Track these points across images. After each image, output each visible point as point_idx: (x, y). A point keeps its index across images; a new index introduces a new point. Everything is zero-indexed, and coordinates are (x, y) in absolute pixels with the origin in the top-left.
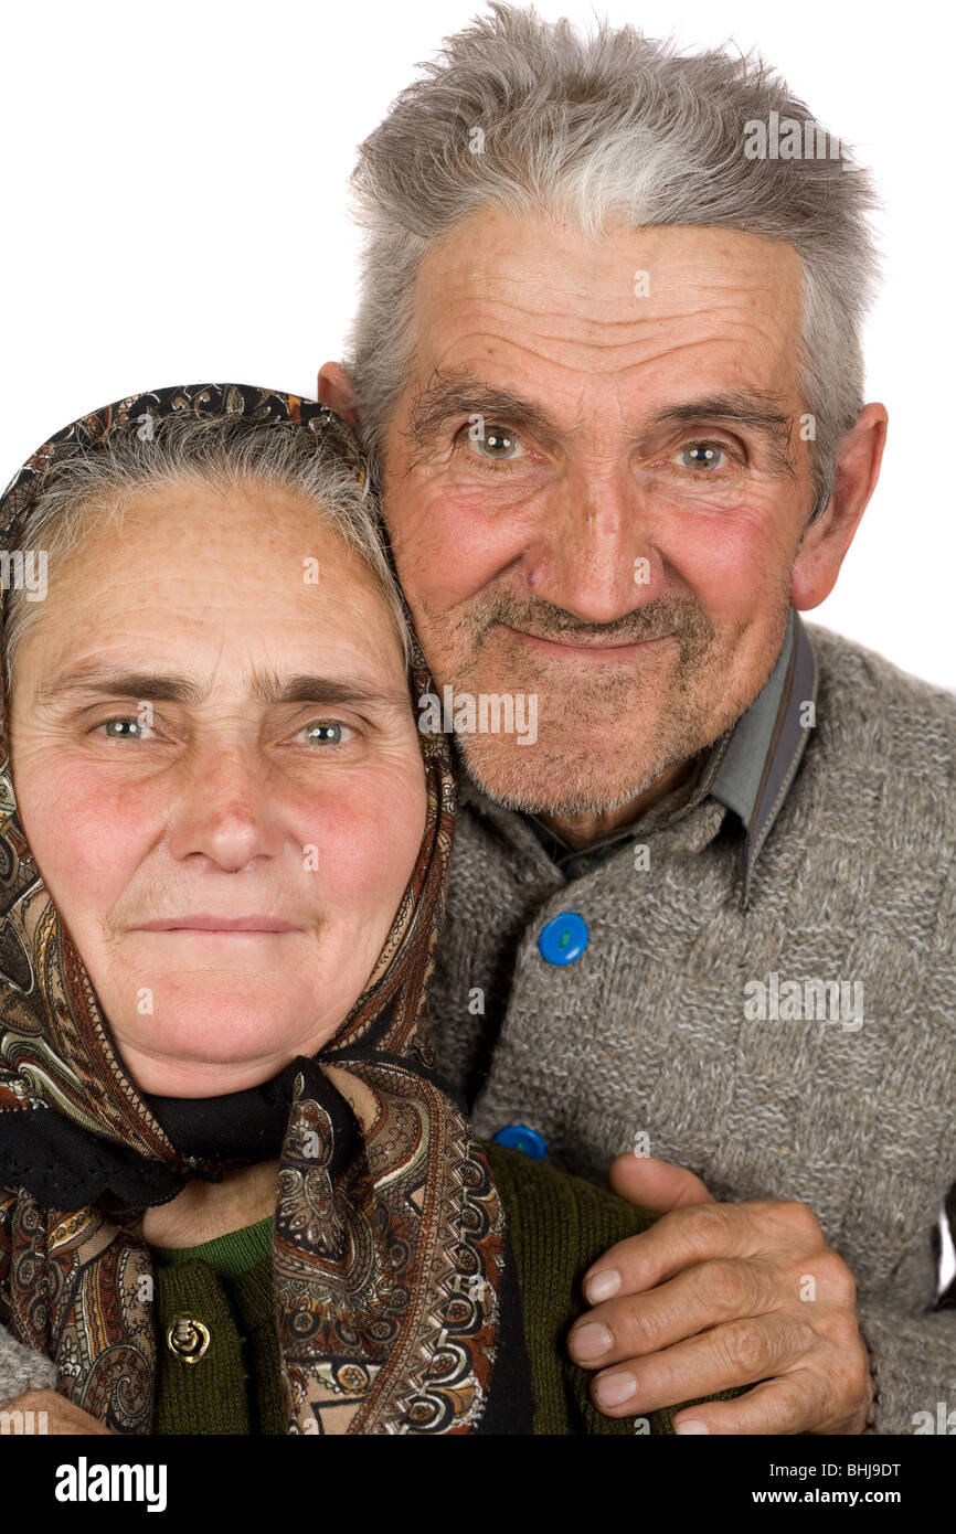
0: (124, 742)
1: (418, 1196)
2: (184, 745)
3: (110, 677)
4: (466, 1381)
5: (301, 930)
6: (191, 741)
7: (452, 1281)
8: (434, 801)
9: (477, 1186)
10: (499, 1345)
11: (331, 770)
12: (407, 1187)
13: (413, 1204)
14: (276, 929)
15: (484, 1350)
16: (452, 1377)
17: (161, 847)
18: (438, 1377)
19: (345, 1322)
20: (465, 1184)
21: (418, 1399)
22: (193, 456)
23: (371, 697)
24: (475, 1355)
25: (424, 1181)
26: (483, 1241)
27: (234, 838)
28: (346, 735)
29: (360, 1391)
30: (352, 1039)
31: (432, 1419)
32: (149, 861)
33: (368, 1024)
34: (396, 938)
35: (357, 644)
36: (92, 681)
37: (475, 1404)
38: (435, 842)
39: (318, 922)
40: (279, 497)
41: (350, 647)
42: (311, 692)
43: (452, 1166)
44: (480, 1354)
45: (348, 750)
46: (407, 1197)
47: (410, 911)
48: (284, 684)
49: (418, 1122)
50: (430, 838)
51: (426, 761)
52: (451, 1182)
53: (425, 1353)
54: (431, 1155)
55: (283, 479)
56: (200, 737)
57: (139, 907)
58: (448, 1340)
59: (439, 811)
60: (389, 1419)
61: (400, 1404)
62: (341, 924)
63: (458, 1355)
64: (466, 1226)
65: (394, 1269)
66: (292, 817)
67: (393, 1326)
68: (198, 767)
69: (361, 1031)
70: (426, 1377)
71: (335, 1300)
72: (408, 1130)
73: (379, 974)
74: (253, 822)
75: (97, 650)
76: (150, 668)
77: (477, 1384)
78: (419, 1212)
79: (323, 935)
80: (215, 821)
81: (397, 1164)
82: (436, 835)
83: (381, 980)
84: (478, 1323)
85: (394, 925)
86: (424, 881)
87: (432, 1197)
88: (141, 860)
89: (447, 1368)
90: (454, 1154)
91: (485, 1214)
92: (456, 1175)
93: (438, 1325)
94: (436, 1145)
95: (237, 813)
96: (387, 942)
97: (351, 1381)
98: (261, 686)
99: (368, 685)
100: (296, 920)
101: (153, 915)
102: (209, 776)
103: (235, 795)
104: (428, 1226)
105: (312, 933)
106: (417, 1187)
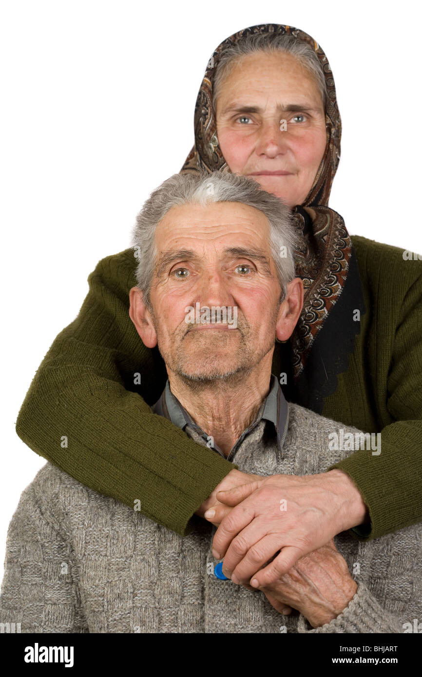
0: (244, 125)
1: (325, 238)
2: (260, 125)
3: (239, 107)
4: (336, 284)
5: (292, 174)
6: (262, 124)
7: (333, 259)
8: (328, 135)
9: (343, 235)
10: (348, 276)
11: (300, 131)
12: (322, 235)
13: (323, 240)
14: (286, 174)
15: (342, 277)
16: (332, 284)
17: (255, 152)
18: (329, 284)
19: (305, 268)
20: (339, 235)
21: (323, 289)
22: (260, 46)
23: (309, 109)
24: (339, 277)
25: (327, 234)
26: (344, 249)
27: (272, 149)
28: (305, 120)
29: (308, 285)
30: (310, 202)
31: (327, 294)
32: (251, 156)
33: (314, 198)
34: (319, 173)
35: (305, 95)
36: (234, 109)
37: (339, 290)
38: (329, 146)
39: (297, 172)
40: (284, 56)
41: (303, 96)
42: (293, 109)
43: (336, 230)
44: (341, 277)
45: (304, 124)
46: (322, 238)
47: (323, 165)
48: (285, 106)
49: (327, 219)
50: (328, 146)
51: (326, 124)
52: (335, 234)
53: (326, 278)
54: (330, 227)
55: (285, 51)
56: (264, 123)
57: (250, 169)
58: (331, 274)
59: (330, 138)
60: (315, 293)
61: (318, 290)
62: (304, 172)
63: (334, 278)
64: (339, 245)
65: (318, 257)
66: (290, 143)
67: (318, 271)
68: (263, 131)
69: (312, 200)
70: (325, 284)
71: (303, 263)
72: (324, 221)
73: (315, 183)
74: (277, 145)
75: (235, 101)
76: (250, 104)
77: (339, 285)
78: (325, 241)
79: (299, 175)
80: (267, 145)
81: (320, 229)
82: (329, 145)
83: (316, 185)
84: (340, 270)
85: (319, 170)
86: (326, 157)
87: (329, 238)
88: (249, 156)
89: (331, 281)
90: (337, 227)
91: (345, 243)
92: (337, 233)
93: (329, 271)
94: (331, 225)
95: (272, 143)
96: (317, 174)
97: (306, 283)
98: (279, 108)
99: (308, 106)
100: (291, 171)
101: (253, 171)
102: (266, 133)
103: (272, 138)
104: (327, 245)
105: (296, 175)
106: (325, 235)
